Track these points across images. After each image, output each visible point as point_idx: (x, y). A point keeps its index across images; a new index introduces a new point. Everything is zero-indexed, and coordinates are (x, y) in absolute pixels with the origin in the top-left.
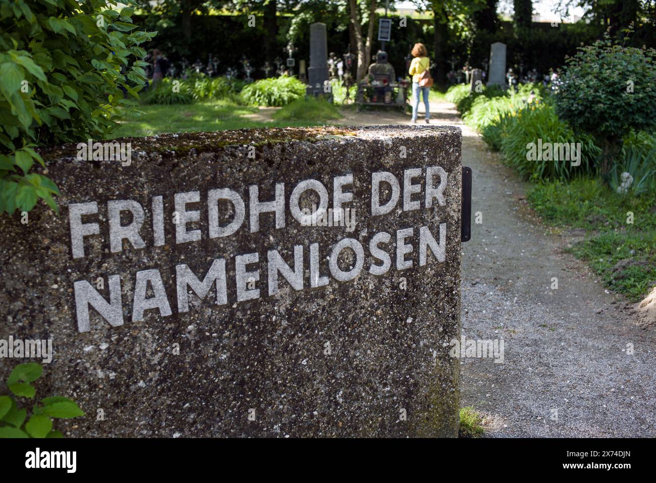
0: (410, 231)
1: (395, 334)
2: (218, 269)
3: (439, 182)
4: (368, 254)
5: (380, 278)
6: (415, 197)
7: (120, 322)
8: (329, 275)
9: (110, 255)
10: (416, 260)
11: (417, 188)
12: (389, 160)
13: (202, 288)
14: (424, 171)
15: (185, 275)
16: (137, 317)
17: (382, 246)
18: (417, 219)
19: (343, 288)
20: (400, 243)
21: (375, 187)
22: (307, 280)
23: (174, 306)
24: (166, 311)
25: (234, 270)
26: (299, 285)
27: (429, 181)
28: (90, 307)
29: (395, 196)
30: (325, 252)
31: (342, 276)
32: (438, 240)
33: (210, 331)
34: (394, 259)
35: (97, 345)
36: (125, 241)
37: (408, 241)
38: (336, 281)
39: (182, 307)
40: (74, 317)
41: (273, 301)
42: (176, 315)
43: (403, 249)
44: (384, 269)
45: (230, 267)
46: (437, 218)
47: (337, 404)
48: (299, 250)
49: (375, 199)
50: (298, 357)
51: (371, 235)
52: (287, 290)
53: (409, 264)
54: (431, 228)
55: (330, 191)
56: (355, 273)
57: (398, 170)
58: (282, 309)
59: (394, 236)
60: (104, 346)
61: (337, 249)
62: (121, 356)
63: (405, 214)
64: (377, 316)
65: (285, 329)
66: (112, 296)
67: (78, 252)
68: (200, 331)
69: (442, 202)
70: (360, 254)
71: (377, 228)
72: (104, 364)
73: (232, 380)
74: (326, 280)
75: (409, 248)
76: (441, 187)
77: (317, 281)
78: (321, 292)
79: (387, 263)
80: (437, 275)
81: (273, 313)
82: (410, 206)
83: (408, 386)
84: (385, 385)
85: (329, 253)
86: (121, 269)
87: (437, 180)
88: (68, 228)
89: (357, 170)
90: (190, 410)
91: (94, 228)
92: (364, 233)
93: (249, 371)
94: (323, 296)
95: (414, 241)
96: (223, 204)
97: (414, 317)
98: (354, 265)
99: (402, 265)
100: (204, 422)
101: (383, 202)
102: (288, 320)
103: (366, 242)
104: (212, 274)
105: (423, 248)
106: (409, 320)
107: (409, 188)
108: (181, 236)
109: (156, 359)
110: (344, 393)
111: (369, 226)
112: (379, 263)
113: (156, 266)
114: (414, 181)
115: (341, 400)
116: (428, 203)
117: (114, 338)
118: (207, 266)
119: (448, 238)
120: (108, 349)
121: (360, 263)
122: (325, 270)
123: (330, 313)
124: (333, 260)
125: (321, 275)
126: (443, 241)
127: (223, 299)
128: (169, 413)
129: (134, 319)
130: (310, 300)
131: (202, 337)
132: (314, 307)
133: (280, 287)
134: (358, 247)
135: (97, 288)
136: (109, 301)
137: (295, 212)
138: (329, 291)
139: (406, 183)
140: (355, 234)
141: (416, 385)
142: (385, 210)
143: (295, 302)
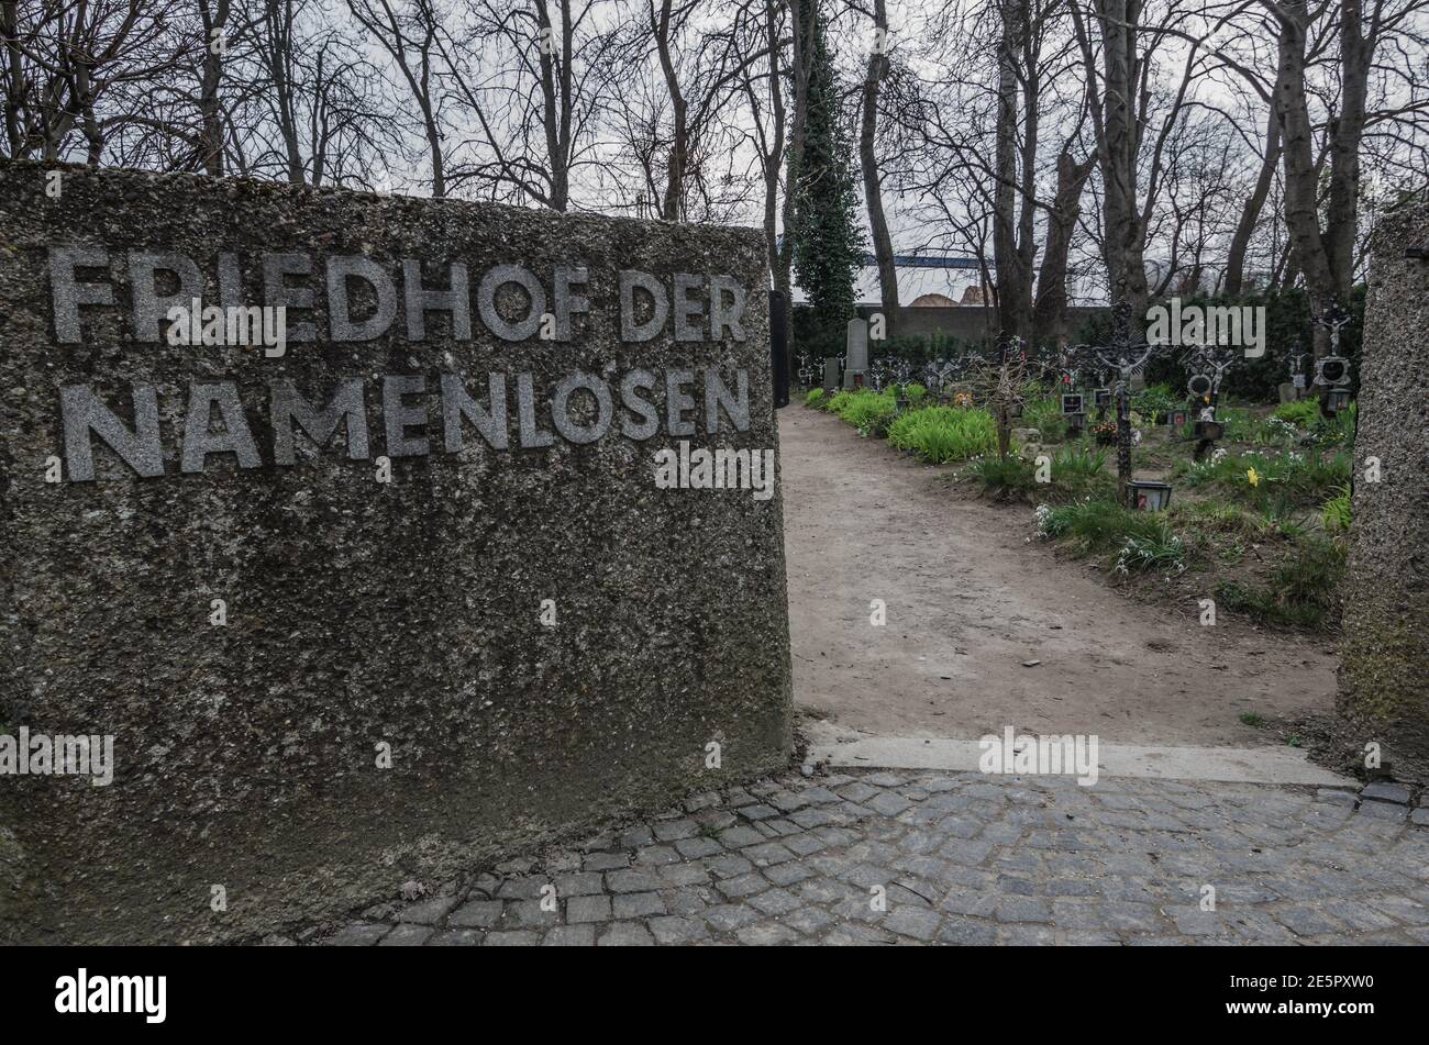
0: (688, 376)
1: (671, 543)
2: (351, 394)
3: (732, 303)
4: (620, 404)
5: (641, 445)
6: (693, 319)
7: (157, 468)
8: (555, 431)
9: (137, 346)
10: (701, 423)
11: (696, 308)
12: (646, 253)
13: (318, 428)
14: (707, 281)
15: (286, 399)
16: (191, 463)
17: (641, 391)
19: (580, 453)
20: (673, 393)
21: (626, 295)
22: (515, 433)
23: (266, 450)
24: (250, 457)
25: (380, 401)
26: (501, 440)
27: (717, 299)
28: (94, 436)
29: (661, 313)
30: (545, 393)
31: (577, 434)
32: (735, 393)
33: (338, 503)
34: (664, 418)
35: (111, 507)
36: (165, 322)
37: (685, 388)
38: (567, 442)
39: (283, 456)
40: (61, 451)
41: (452, 461)
42: (268, 469)
43: (678, 402)
44: (649, 431)
45: (373, 394)
46: (731, 359)
47: (577, 653)
48: (497, 383)
49: (628, 314)
50: (504, 565)
51: (622, 373)
52: (479, 448)
53: (690, 427)
54: (723, 375)
55: (549, 289)
56: (598, 431)
57: (662, 271)
58: (472, 482)
59: (661, 378)
60: (125, 514)
61: (564, 389)
62: (160, 533)
63: (679, 346)
64: (640, 508)
65: (478, 514)
66: (140, 419)
67: (68, 332)
68: (318, 504)
69: (739, 334)
70: (606, 402)
71: (633, 362)
72: (125, 547)
73: (382, 594)
74: (547, 438)
75: (688, 403)
76: (737, 309)
77: (530, 436)
78: (540, 459)
79: (653, 420)
81: (457, 484)
82: (687, 333)
83: (698, 631)
84: (660, 628)
85: (552, 393)
86: (160, 373)
87: (729, 298)
88: (46, 286)
89: (593, 262)
90: (304, 644)
91: (104, 294)
92: (611, 367)
93: (413, 582)
94: (545, 466)
95: (696, 391)
96: (354, 283)
97: (704, 518)
98: (596, 418)
99: (677, 428)
100: (328, 668)
101: (641, 322)
102: (484, 498)
103: (616, 379)
104: (340, 404)
105: (711, 401)
106: (696, 521)
107: (683, 304)
109: (232, 547)
110: (590, 634)
111: (619, 357)
112: (639, 419)
113: (229, 376)
114: (691, 293)
115: (583, 646)
116: (717, 331)
117: (146, 499)
118: (330, 391)
119: (751, 394)
120: (135, 518)
121: (606, 416)
122: (545, 420)
123: (558, 495)
124: (559, 403)
125: (539, 428)
126: (744, 399)
127: (360, 449)
128: (260, 646)
129: (186, 467)
130: (522, 468)
131: (323, 514)
132: (529, 483)
133: (466, 439)
134: (601, 389)
135: (112, 404)
136: (133, 428)
137: (491, 317)
138: (554, 457)
139: (678, 292)
140: (595, 368)
141: (713, 630)
142: (644, 334)
143: (495, 469)
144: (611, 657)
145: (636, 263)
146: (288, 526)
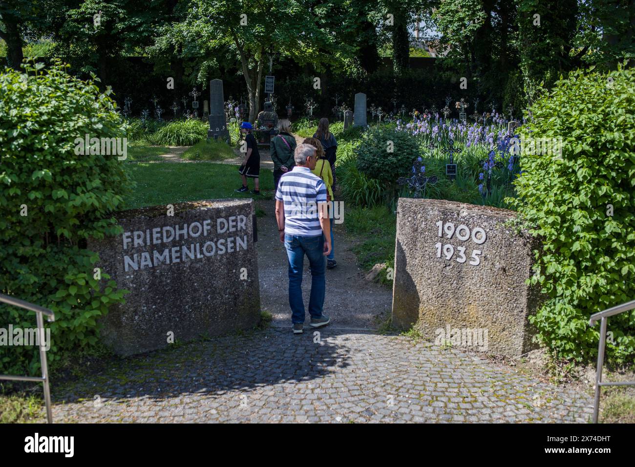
0: (232, 239)
1: (229, 276)
2: (166, 252)
4: (217, 247)
5: (222, 255)
6: (233, 227)
7: (137, 269)
8: (203, 254)
9: (134, 248)
10: (235, 249)
11: (234, 223)
12: (223, 214)
13: (161, 258)
14: (237, 217)
15: (156, 254)
16: (142, 267)
17: (222, 244)
18: (235, 234)
19: (209, 259)
20: (229, 243)
21: (218, 224)
22: (196, 256)
23: (153, 264)
24: (151, 266)
26: (193, 257)
27: (239, 221)
28: (129, 264)
29: (226, 226)
30: (201, 246)
31: (208, 254)
32: (243, 241)
33: (164, 272)
34: (227, 249)
35: (130, 276)
36: (138, 243)
37: (231, 242)
38: (206, 256)
39: (156, 264)
40: (124, 267)
41: (184, 263)
42: (153, 267)
43: (230, 245)
44: (223, 252)
45: (170, 251)
46: (243, 234)
47: (208, 300)
48: (192, 246)
49: (219, 228)
50: (193, 283)
51: (218, 240)
52: (189, 259)
53: (233, 250)
54: (241, 237)
55: (202, 226)
56: (213, 253)
57: (227, 218)
58: (188, 266)
59: (226, 240)
60: (132, 276)
61: (206, 245)
62: (137, 280)
63: (230, 233)
64: (221, 269)
65: (189, 273)
66: (135, 260)
67: (125, 247)
68: (161, 272)
69: (244, 228)
70: (214, 247)
71: (220, 238)
72: (132, 282)
73: (172, 289)
74: (202, 256)
75: (232, 245)
76: (244, 223)
77: (199, 256)
78: (200, 260)
80: (244, 254)
81: (184, 267)
82: (232, 230)
83: (235, 295)
84: (226, 295)
85: (203, 246)
86: (137, 252)
87: (242, 220)
88: (122, 240)
89: (211, 218)
90: (158, 298)
91: (130, 240)
92: (215, 240)
93: (177, 286)
94: (201, 262)
95: (234, 242)
96: (167, 231)
97: (236, 270)
98: (212, 251)
99: (230, 251)
101: (222, 229)
102: (190, 269)
103: (216, 243)
104: (164, 254)
105: (238, 244)
106: (234, 271)
107: (231, 223)
108: (155, 242)
109: (147, 281)
110: (211, 296)
111: (217, 237)
112: (221, 250)
113: (147, 251)
114: (233, 221)
116: (239, 228)
117: (135, 274)
118: (163, 251)
119: (248, 241)
121: (214, 250)
122: (202, 252)
123: (204, 267)
124: (204, 249)
125: (201, 254)
126: (246, 242)
127: (168, 262)
129: (141, 268)
130: (197, 263)
131: (162, 275)
132: (198, 265)
133: (187, 258)
134: (213, 244)
135: (131, 258)
136: (134, 262)
137: (191, 233)
138: (204, 259)
139: (230, 222)
140: (212, 240)
141: (238, 295)
142: (223, 231)
143: (191, 264)
144: (215, 301)
145: (221, 217)
146: (156, 277)
